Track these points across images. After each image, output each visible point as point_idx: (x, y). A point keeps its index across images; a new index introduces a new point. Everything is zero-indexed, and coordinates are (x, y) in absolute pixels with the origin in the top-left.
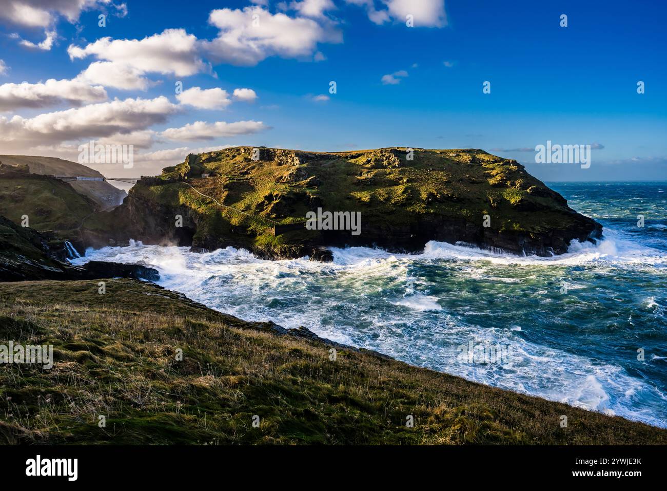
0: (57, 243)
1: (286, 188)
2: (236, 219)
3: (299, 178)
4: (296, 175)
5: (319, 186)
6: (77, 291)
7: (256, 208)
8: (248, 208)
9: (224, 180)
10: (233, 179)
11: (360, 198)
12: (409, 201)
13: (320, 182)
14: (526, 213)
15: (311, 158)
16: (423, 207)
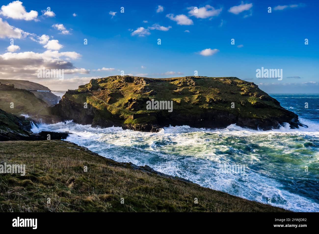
0: (26, 122)
1: (139, 96)
2: (114, 111)
3: (145, 91)
4: (144, 90)
5: (155, 95)
6: (34, 146)
7: (124, 106)
8: (120, 105)
9: (109, 92)
10: (113, 91)
11: (176, 101)
12: (200, 103)
13: (156, 93)
14: (259, 109)
15: (151, 81)
16: (207, 106)
